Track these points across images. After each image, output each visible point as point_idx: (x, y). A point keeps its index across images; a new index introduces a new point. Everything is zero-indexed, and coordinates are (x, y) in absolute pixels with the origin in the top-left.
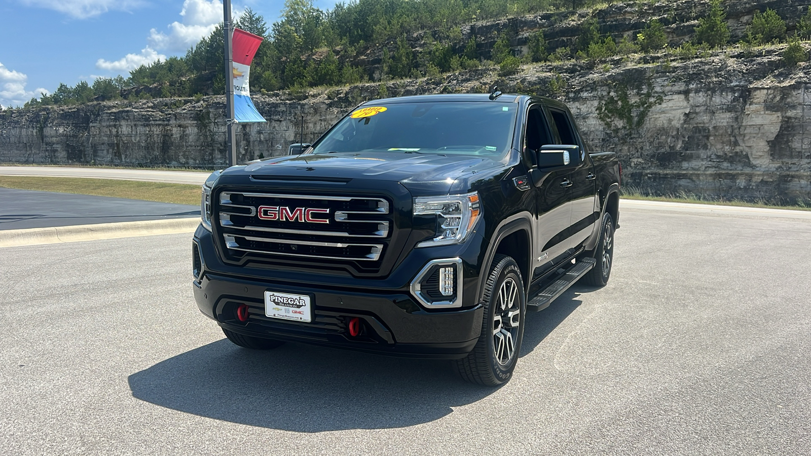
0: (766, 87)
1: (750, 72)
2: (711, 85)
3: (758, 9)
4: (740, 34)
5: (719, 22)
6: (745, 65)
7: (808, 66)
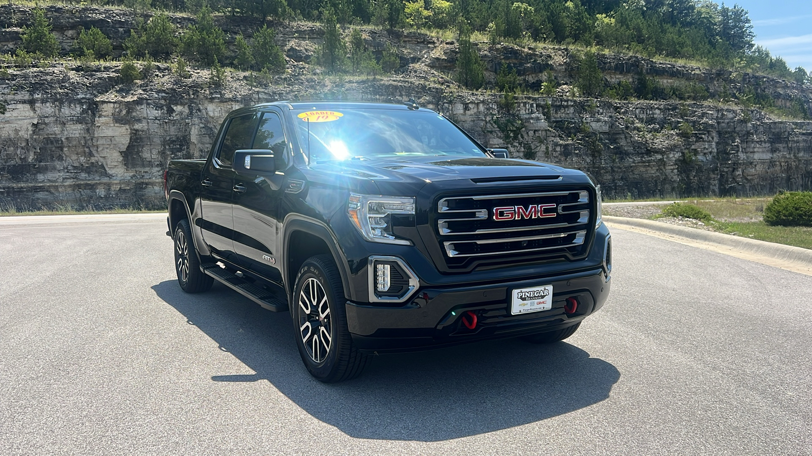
0: (112, 101)
1: (93, 86)
2: (58, 96)
3: (82, 26)
4: (68, 48)
5: (47, 33)
6: (86, 78)
7: (144, 84)
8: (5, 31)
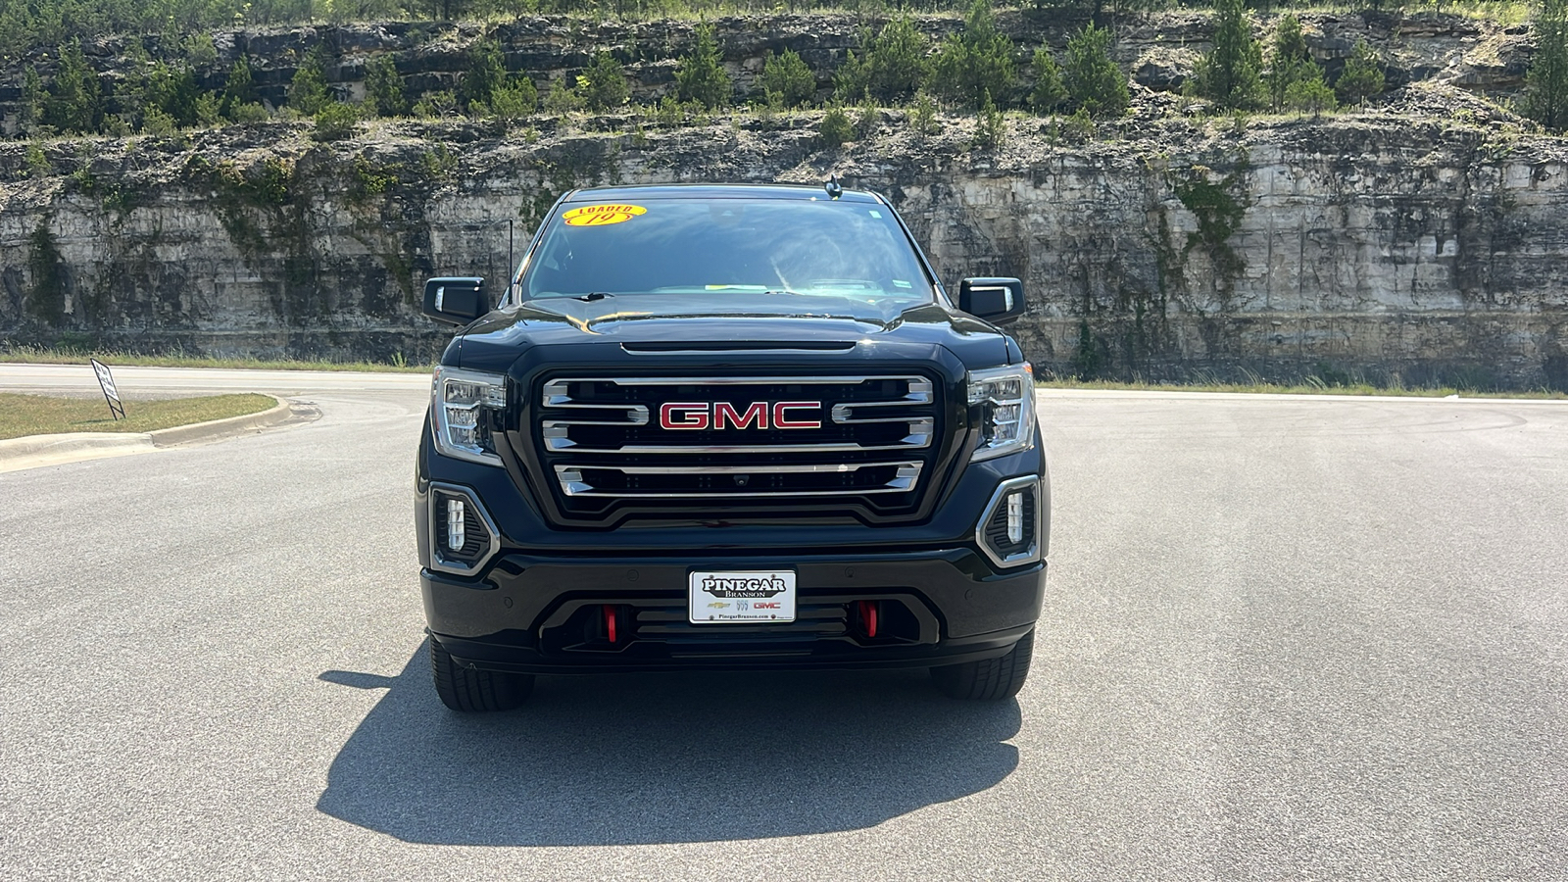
0: (801, 181)
1: (773, 156)
2: (717, 175)
3: (771, 48)
4: (746, 90)
5: (713, 66)
6: (764, 142)
7: (857, 149)
8: (655, 67)
